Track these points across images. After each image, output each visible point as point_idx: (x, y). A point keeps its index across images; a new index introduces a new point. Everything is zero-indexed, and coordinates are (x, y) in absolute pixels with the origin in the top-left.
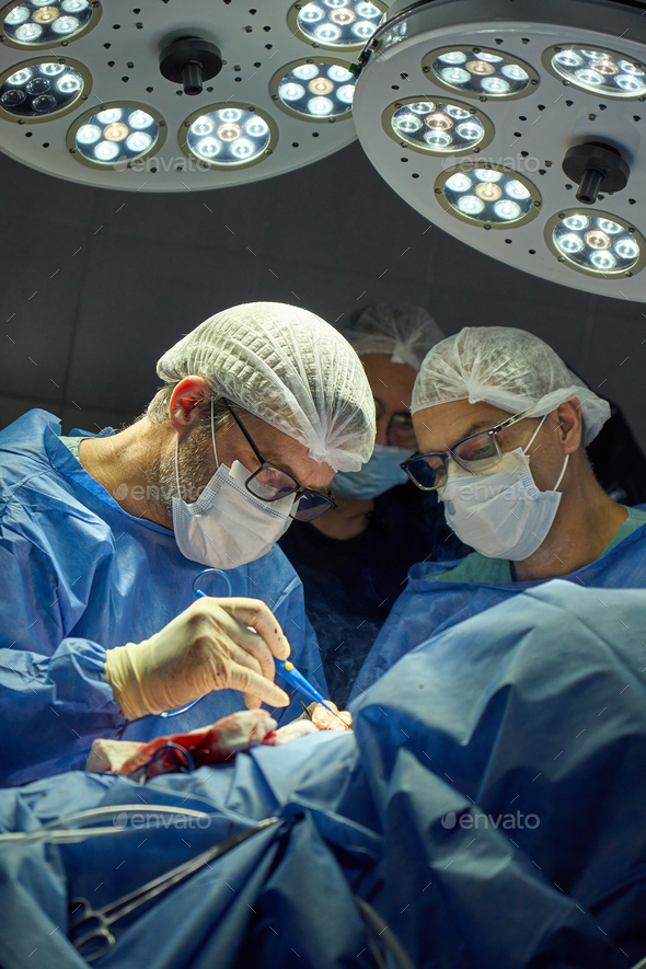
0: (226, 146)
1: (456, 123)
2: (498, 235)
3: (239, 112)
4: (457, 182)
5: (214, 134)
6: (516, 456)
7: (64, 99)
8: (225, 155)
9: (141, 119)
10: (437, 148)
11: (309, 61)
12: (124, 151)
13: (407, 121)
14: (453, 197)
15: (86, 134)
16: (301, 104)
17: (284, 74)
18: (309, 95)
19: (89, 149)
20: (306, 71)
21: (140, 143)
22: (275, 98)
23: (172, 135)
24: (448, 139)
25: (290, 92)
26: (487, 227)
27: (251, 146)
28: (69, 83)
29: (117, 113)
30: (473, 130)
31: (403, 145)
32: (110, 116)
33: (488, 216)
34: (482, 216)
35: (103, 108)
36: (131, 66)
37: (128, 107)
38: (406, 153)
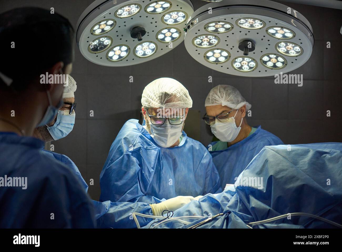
0: (145, 52)
1: (210, 40)
2: (219, 65)
3: (148, 43)
4: (210, 54)
5: (142, 49)
6: (232, 119)
7: (106, 46)
8: (144, 54)
9: (124, 48)
10: (205, 46)
11: (166, 28)
12: (120, 57)
13: (198, 41)
14: (208, 58)
15: (111, 54)
16: (163, 39)
17: (160, 32)
18: (165, 37)
19: (111, 58)
20: (165, 31)
21: (124, 54)
22: (157, 39)
23: (131, 51)
24: (208, 44)
25: (161, 37)
26: (217, 64)
27: (151, 51)
28: (107, 42)
29: (118, 48)
30: (214, 41)
31: (197, 47)
32: (117, 49)
33: (217, 61)
34: (215, 61)
35: (115, 47)
36: (122, 36)
37: (121, 46)
38: (197, 49)
